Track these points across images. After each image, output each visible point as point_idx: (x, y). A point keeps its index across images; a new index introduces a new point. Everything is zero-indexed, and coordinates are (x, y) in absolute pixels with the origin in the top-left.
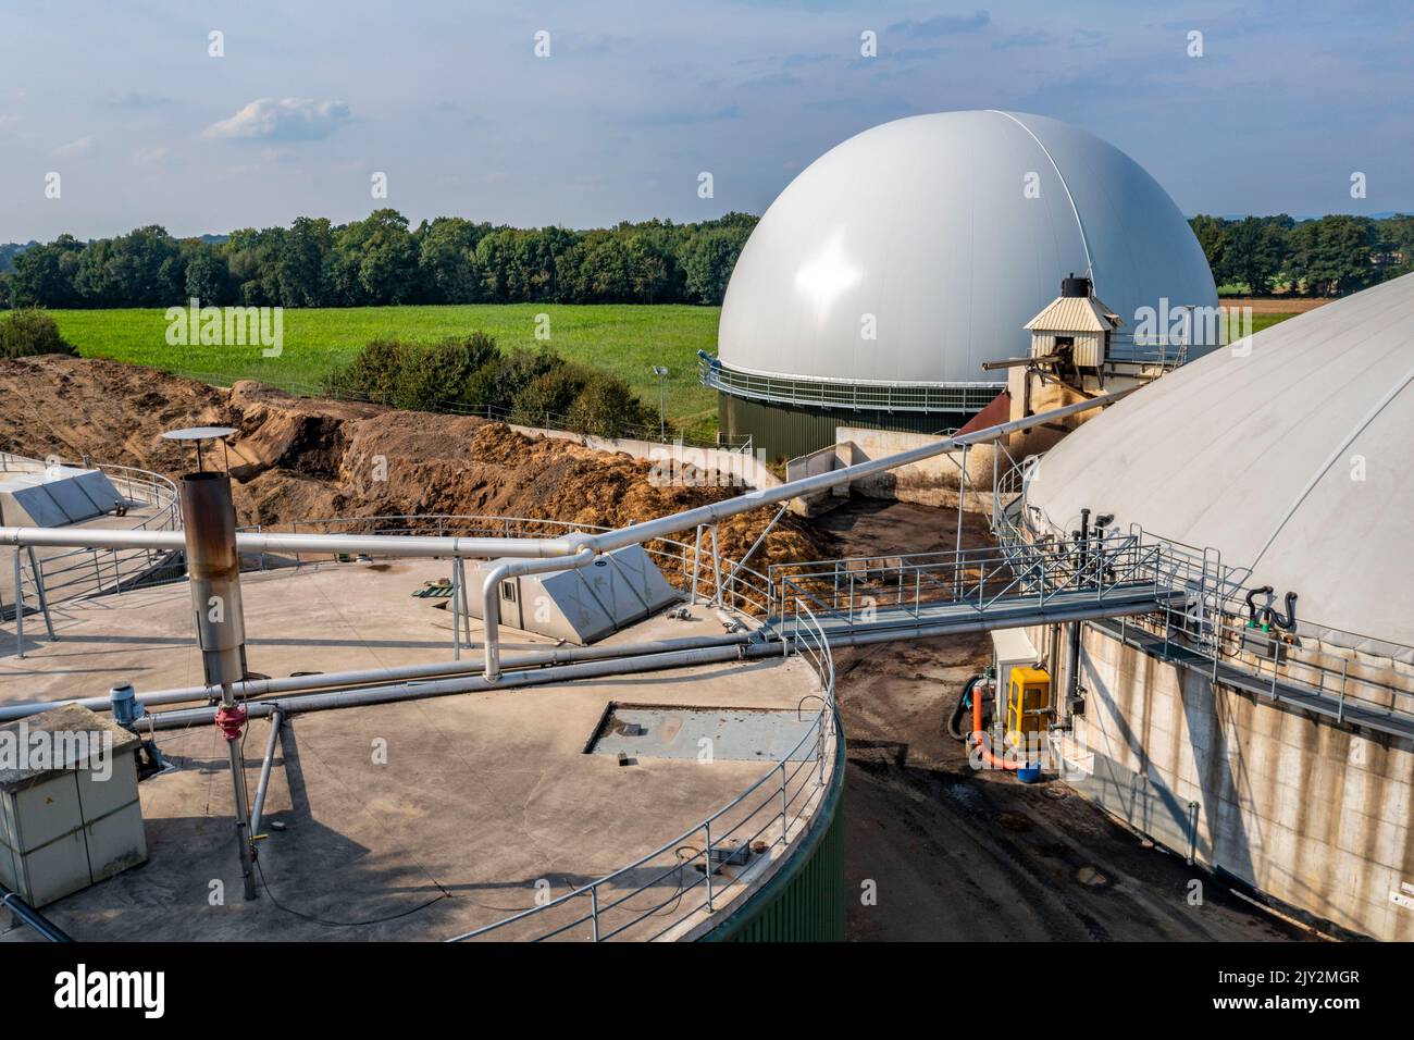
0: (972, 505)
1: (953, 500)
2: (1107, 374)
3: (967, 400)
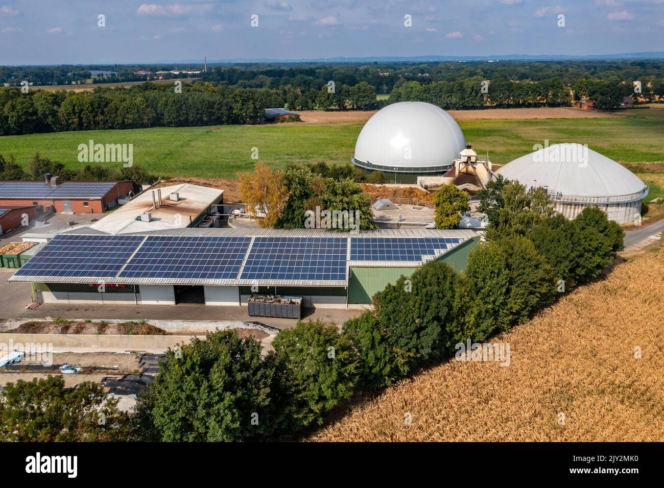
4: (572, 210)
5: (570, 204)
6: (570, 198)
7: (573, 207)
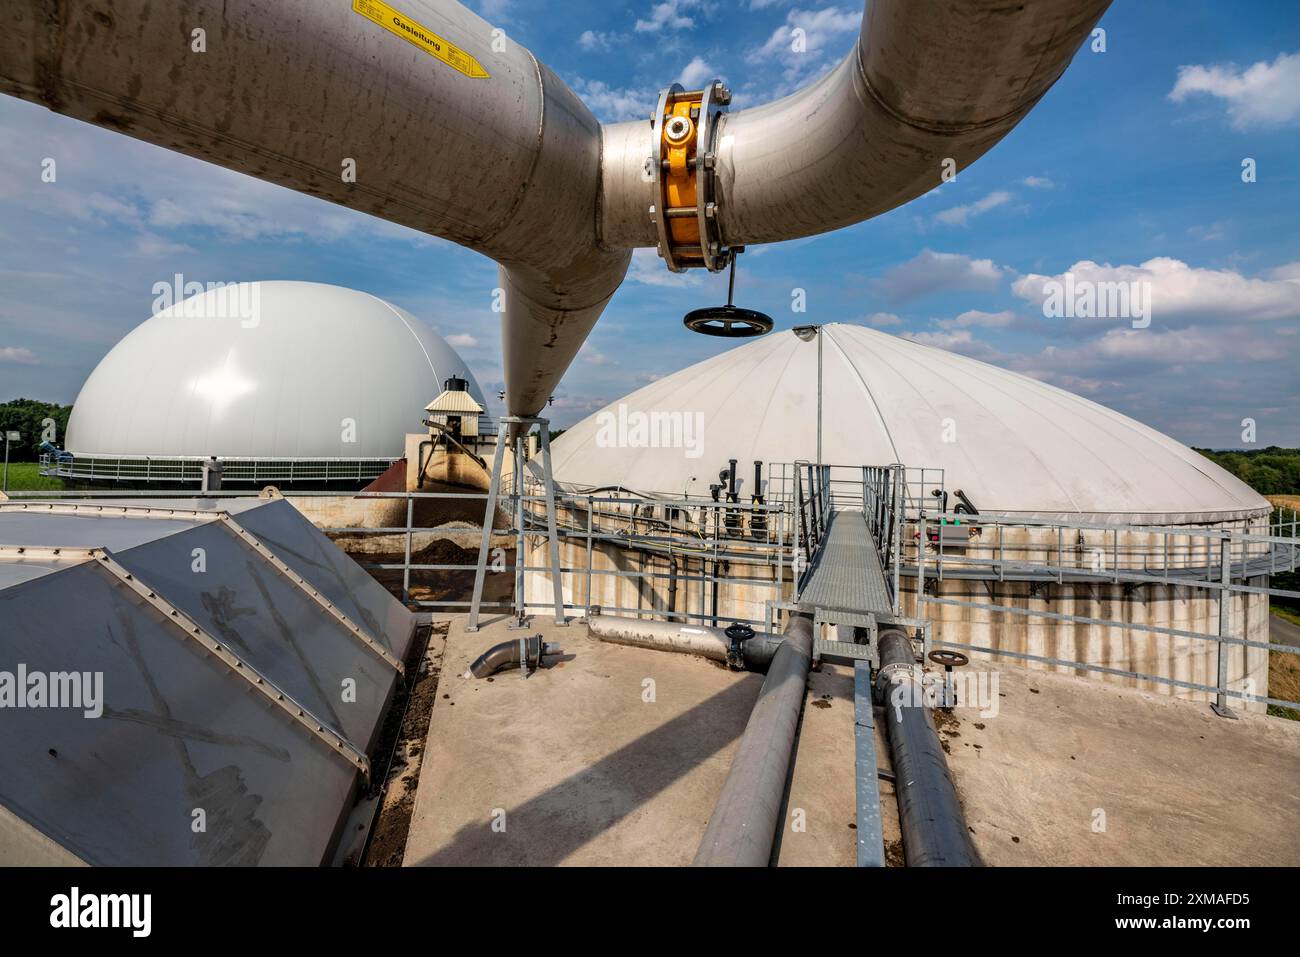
0: (374, 548)
1: (357, 546)
2: (479, 443)
3: (362, 469)
4: (1066, 636)
5: (1046, 589)
6: (1037, 536)
7: (1067, 606)
